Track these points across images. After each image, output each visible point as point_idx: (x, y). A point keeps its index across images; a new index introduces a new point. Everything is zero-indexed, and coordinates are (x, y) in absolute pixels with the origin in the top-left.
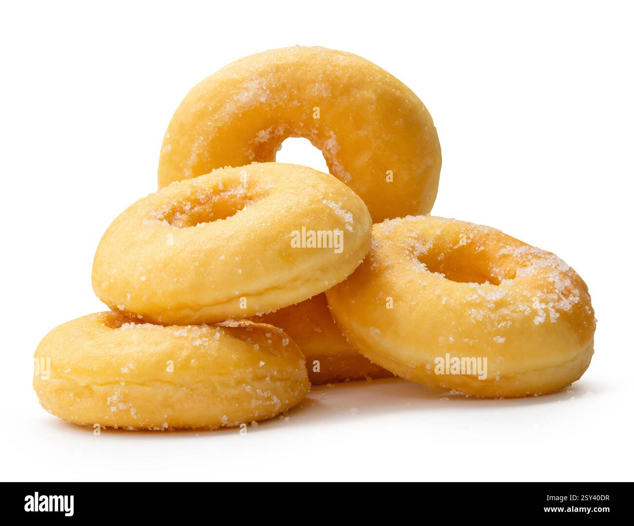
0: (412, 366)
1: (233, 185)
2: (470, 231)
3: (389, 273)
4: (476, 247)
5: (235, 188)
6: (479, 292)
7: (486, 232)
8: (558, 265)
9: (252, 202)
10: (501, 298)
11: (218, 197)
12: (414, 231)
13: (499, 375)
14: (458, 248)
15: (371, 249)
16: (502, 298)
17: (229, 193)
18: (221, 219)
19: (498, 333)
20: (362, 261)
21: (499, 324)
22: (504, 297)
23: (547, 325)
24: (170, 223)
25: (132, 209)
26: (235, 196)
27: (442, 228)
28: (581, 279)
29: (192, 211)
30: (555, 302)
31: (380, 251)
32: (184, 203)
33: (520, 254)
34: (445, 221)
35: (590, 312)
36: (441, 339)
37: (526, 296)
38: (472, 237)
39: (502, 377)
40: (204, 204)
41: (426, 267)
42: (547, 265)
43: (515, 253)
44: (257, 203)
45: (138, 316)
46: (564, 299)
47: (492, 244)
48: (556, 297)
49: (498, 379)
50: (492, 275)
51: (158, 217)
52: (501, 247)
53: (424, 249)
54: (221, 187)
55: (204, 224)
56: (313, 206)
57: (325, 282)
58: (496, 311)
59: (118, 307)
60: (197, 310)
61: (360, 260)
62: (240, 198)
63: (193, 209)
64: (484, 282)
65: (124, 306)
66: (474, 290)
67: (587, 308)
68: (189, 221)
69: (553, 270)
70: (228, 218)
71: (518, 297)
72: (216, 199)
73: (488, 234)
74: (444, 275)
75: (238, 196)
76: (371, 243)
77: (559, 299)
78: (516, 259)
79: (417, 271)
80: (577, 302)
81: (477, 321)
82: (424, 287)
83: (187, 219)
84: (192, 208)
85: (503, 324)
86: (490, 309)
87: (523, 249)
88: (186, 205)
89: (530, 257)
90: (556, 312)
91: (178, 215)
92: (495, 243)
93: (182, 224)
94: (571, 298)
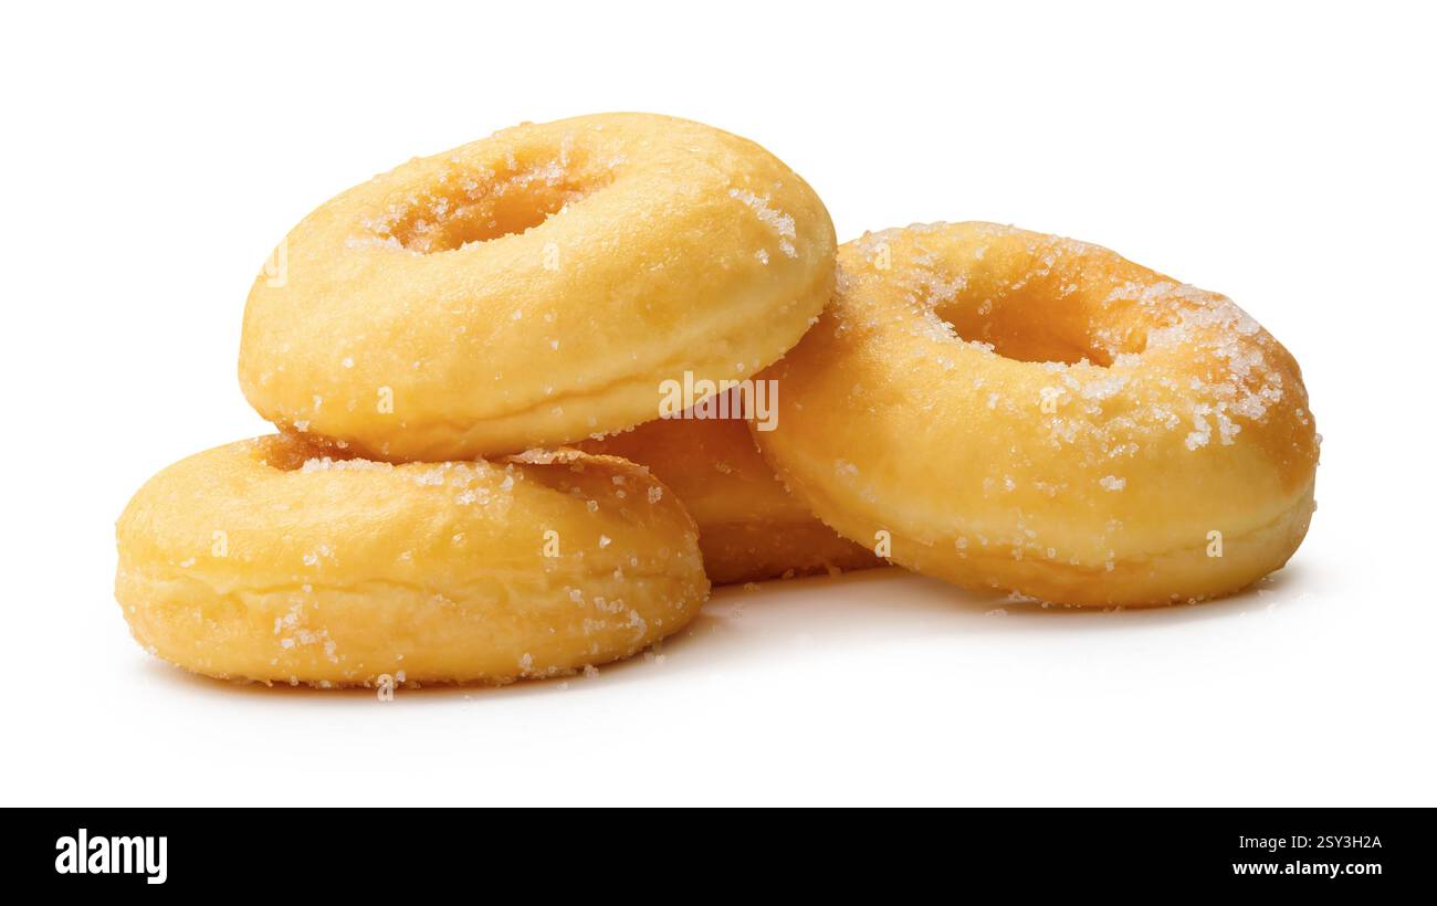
0: (925, 543)
1: (537, 161)
2: (1047, 251)
3: (874, 344)
4: (1059, 287)
5: (542, 166)
6: (1068, 380)
7: (1081, 252)
8: (1236, 322)
9: (579, 196)
10: (1114, 393)
11: (506, 186)
12: (926, 253)
13: (1113, 560)
14: (1021, 289)
15: (835, 292)
16: (1118, 395)
17: (530, 178)
18: (512, 234)
19: (1109, 469)
20: (816, 320)
21: (1110, 449)
22: (1122, 391)
23: (1212, 451)
24: (405, 242)
25: (322, 215)
26: (542, 184)
27: (987, 247)
28: (1285, 350)
29: (451, 218)
30: (1230, 401)
31: (854, 297)
32: (434, 199)
33: (1155, 298)
34: (992, 232)
35: (1305, 422)
36: (988, 482)
37: (1169, 388)
38: (1050, 264)
39: (1118, 564)
40: (477, 201)
41: (953, 329)
42: (1213, 323)
43: (1145, 297)
44: (590, 198)
45: (338, 444)
46: (1249, 394)
47: (1093, 280)
48: (1232, 390)
49: (1110, 567)
50: (1096, 346)
51: (378, 231)
52: (1115, 285)
53: (948, 292)
54: (511, 164)
55: (476, 244)
56: (710, 203)
57: (739, 365)
58: (1104, 421)
59: (296, 424)
60: (463, 429)
61: (813, 316)
62: (553, 187)
63: (454, 212)
64: (1077, 361)
65: (308, 423)
66: (1056, 380)
67: (1299, 412)
68: (444, 238)
69: (1224, 333)
70: (528, 231)
71: (1150, 391)
72: (501, 190)
73: (1084, 259)
74: (993, 347)
75: (549, 184)
76: (836, 280)
77: (1240, 395)
78: (1145, 309)
79: (934, 339)
80: (1277, 400)
81: (1065, 445)
82: (950, 374)
83: (441, 234)
84: (451, 210)
85: (1121, 449)
86: (1092, 419)
87: (1159, 290)
88: (437, 204)
89: (1176, 305)
90: (1233, 422)
91: (421, 226)
92: (1100, 276)
93: (431, 245)
94: (1266, 393)
